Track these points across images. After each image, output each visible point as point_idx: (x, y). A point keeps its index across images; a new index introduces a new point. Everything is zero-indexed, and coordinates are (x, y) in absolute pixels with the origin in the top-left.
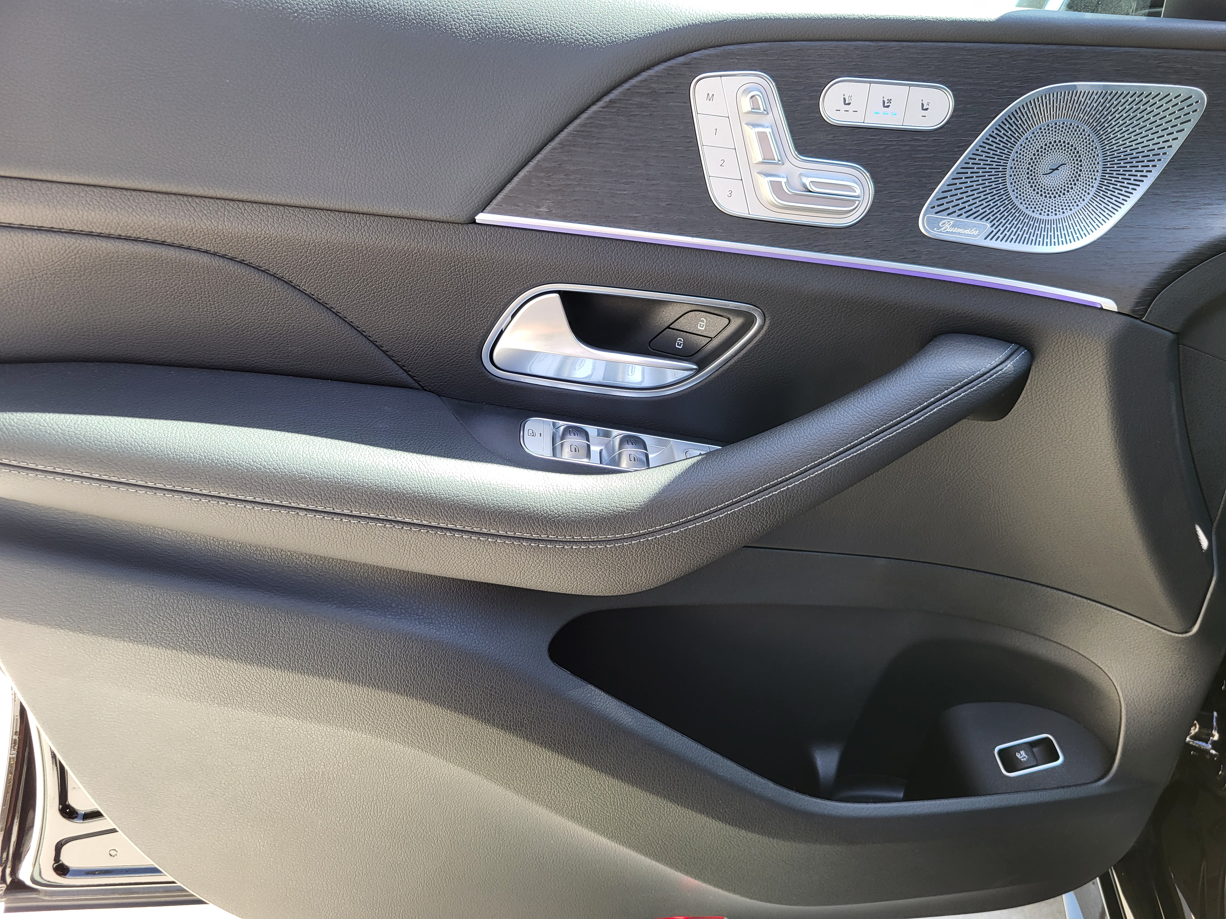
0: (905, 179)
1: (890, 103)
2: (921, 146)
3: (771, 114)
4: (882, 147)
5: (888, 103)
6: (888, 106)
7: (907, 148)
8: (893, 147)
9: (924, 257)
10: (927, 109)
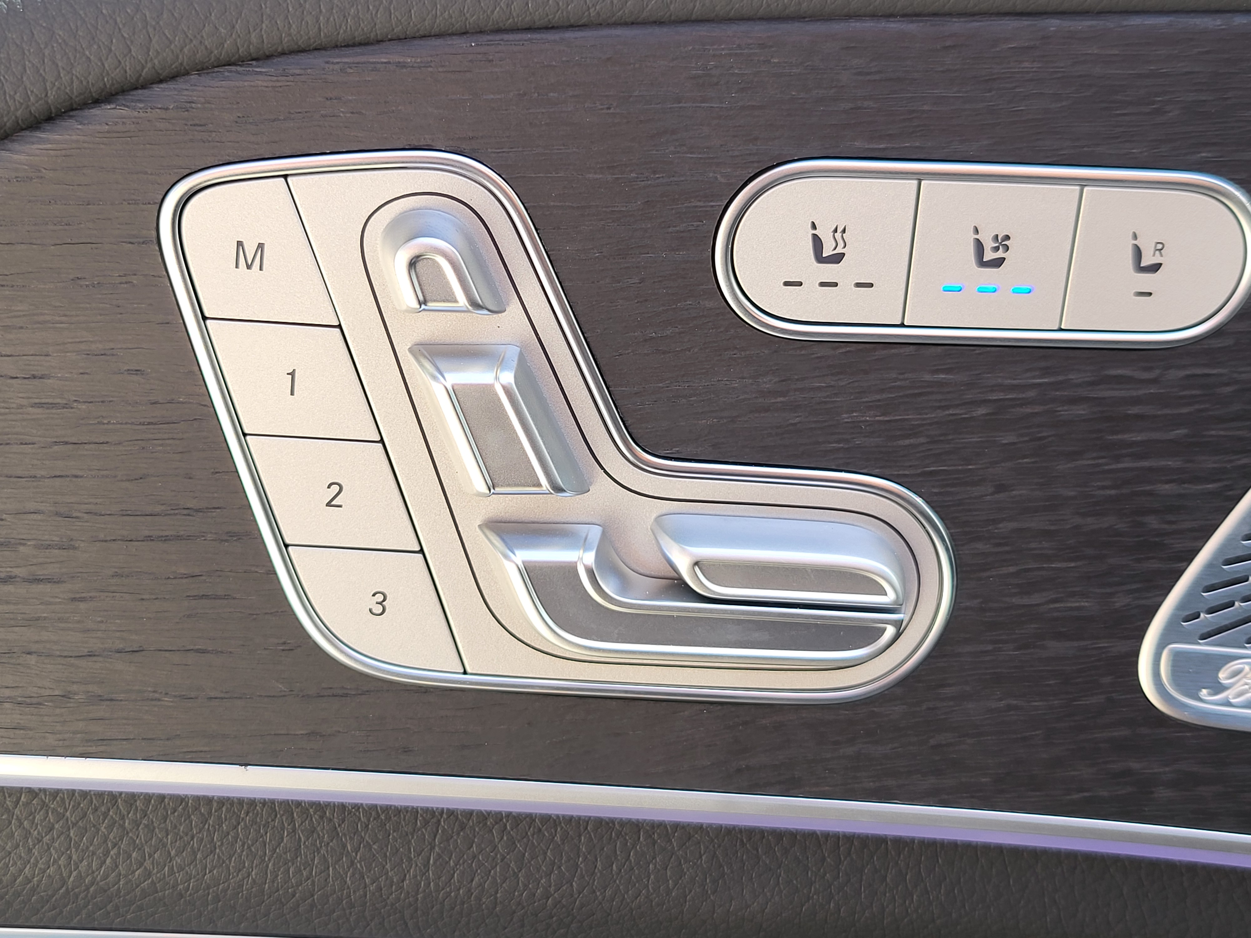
0: (1078, 520)
1: (1007, 248)
2: (1136, 401)
3: (515, 307)
4: (981, 411)
5: (996, 249)
6: (998, 263)
7: (1081, 410)
8: (1028, 410)
9: (1163, 793)
10: (1155, 268)
